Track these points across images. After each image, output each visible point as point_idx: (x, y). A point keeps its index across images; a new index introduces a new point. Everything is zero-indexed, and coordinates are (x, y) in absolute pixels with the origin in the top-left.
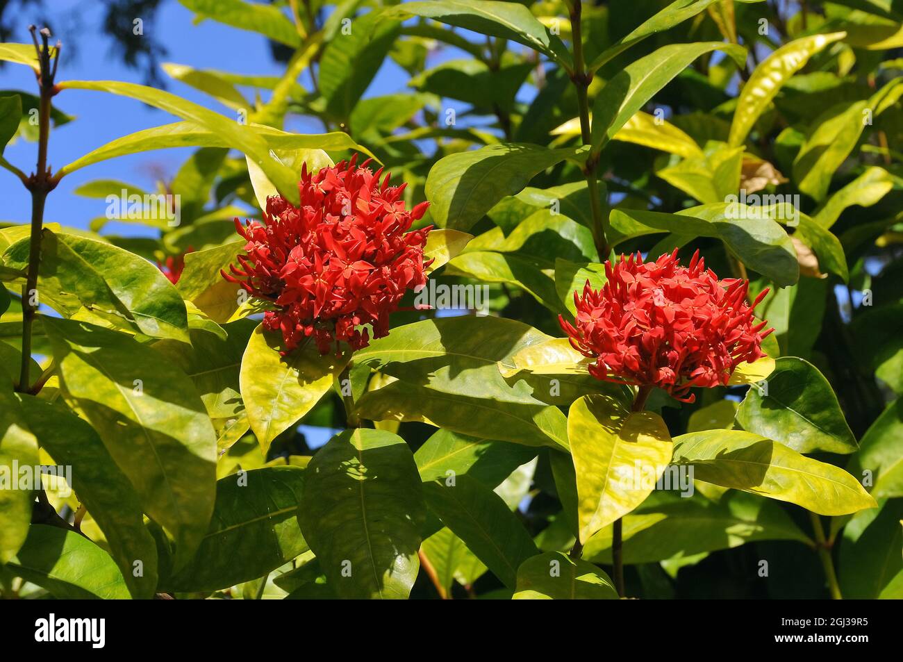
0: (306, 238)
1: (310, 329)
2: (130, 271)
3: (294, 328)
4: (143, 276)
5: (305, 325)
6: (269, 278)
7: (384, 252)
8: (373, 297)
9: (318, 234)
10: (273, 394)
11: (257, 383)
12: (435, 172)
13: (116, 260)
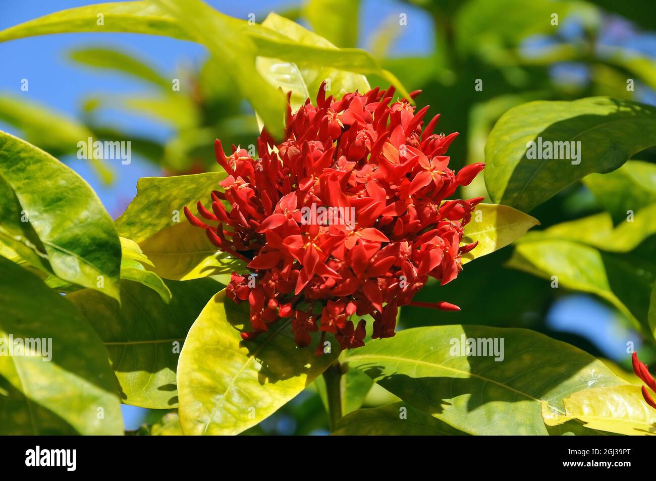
0: (304, 183)
1: (287, 309)
2: (56, 188)
3: (267, 302)
4: (72, 197)
5: (281, 301)
6: (246, 229)
7: (406, 221)
8: (381, 281)
9: (322, 181)
10: (220, 387)
11: (201, 369)
12: (506, 123)
13: (41, 169)
